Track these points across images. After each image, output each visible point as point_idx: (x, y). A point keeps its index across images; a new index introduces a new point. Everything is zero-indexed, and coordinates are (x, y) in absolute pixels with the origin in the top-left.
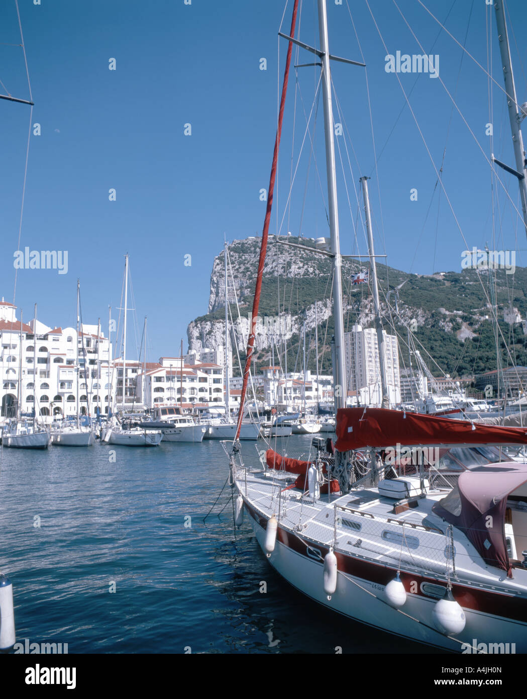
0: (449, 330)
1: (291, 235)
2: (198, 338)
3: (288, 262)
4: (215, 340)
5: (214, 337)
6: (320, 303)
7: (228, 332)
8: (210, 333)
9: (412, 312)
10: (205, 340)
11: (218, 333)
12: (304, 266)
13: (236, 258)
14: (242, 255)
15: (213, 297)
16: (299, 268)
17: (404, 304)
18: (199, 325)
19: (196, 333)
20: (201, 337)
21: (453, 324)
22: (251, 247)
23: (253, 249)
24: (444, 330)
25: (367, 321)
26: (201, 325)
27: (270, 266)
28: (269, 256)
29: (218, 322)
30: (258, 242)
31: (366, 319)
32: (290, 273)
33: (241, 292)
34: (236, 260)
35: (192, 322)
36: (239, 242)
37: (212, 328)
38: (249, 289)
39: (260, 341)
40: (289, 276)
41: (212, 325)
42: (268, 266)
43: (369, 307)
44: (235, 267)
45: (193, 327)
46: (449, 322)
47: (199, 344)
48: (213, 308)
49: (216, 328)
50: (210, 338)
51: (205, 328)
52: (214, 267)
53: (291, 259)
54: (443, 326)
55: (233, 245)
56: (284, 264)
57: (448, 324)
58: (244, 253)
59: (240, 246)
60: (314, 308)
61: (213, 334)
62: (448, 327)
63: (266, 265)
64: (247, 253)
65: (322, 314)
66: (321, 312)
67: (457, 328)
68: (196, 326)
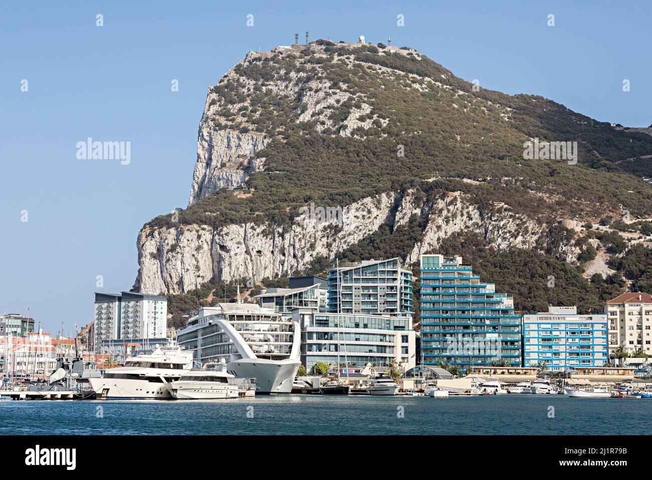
0: (574, 259)
1: (364, 43)
2: (153, 256)
3: (344, 104)
4: (182, 262)
5: (180, 255)
6: (368, 200)
7: (206, 247)
8: (173, 248)
9: (517, 225)
10: (165, 260)
11: (187, 249)
12: (372, 113)
13: (249, 90)
14: (263, 85)
15: (201, 166)
16: (362, 119)
17: (506, 210)
18: (156, 233)
19: (151, 247)
20: (158, 255)
21: (581, 249)
22: (280, 69)
23: (282, 72)
24: (564, 260)
25: (439, 239)
26: (160, 233)
27: (310, 112)
28: (311, 89)
29: (188, 230)
30: (295, 57)
31: (436, 236)
32: (345, 127)
33: (250, 163)
34: (248, 95)
35: (145, 227)
36: (257, 56)
37: (178, 239)
38: (264, 159)
39: (259, 265)
40: (342, 134)
41: (180, 233)
42: (306, 112)
43: (445, 213)
44: (245, 108)
45: (147, 237)
46: (575, 245)
47: (155, 266)
48: (200, 188)
49: (185, 241)
50: (173, 256)
51: (166, 239)
52: (207, 107)
53: (350, 99)
54: (564, 252)
55: (247, 63)
56: (337, 109)
57: (573, 248)
58: (267, 80)
59: (259, 63)
60: (357, 210)
61: (178, 250)
62: (572, 254)
63: (304, 109)
64: (272, 78)
65: (370, 220)
66: (369, 217)
67: (587, 256)
68: (151, 235)
